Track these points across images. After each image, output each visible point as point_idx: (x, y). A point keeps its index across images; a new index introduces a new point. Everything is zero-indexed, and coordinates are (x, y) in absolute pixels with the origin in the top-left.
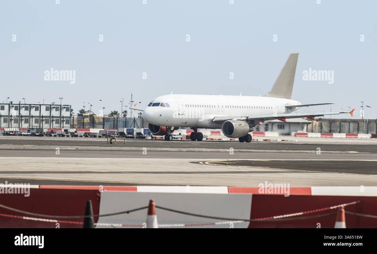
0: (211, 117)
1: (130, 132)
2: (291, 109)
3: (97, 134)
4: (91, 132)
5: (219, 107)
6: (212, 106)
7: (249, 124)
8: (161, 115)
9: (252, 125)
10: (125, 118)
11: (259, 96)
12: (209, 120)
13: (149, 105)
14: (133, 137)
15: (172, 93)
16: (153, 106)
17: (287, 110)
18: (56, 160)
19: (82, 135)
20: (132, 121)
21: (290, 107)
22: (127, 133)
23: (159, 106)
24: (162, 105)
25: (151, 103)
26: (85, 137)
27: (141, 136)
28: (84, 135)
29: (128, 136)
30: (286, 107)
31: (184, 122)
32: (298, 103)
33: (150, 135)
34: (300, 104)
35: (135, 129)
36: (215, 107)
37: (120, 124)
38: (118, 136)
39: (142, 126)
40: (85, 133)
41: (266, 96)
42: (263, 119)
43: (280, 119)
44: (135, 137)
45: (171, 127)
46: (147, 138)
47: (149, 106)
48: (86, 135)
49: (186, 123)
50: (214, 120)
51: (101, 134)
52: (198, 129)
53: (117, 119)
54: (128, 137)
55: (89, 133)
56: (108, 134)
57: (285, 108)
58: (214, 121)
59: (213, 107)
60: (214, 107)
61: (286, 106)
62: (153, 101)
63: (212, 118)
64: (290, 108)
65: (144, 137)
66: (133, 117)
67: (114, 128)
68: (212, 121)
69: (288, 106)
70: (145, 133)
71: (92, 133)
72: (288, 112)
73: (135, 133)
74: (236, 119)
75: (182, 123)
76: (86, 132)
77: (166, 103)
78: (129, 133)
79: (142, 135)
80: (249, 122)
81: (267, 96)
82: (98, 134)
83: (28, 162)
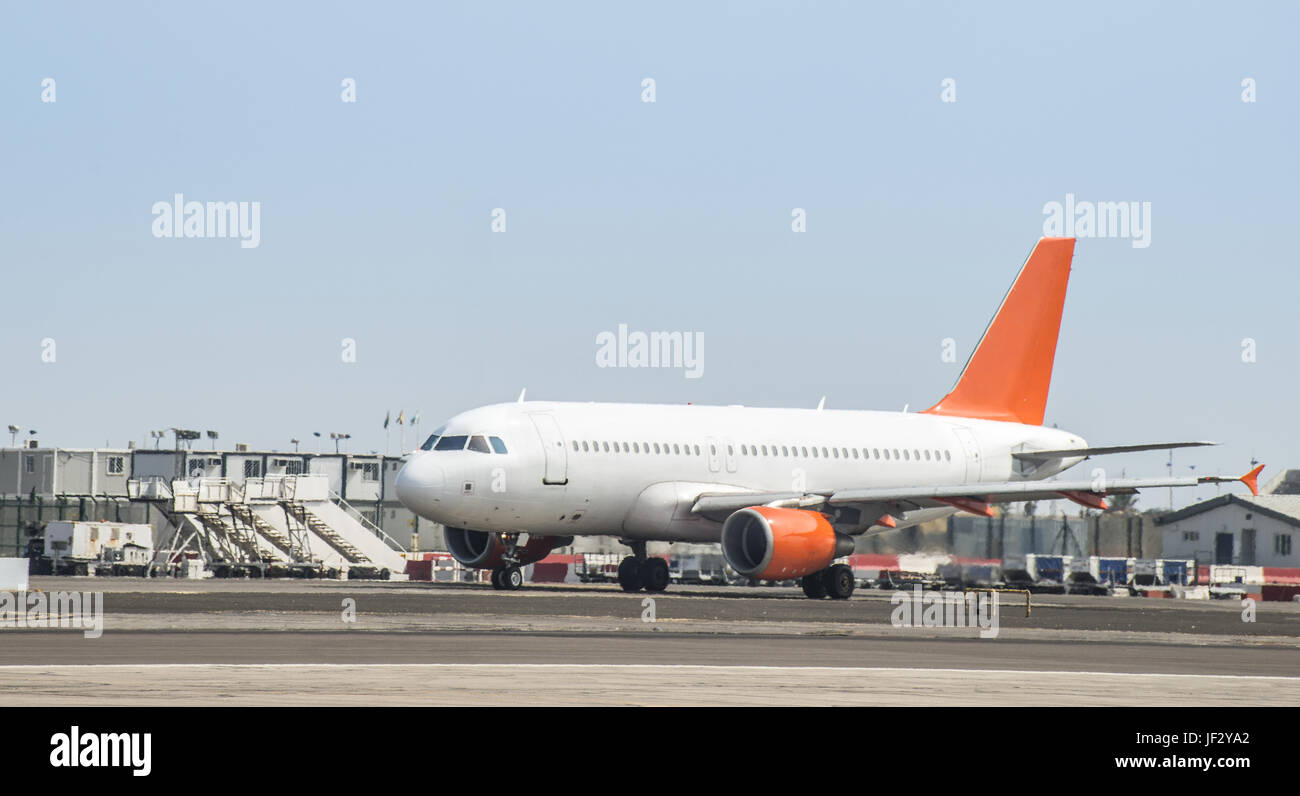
0: (686, 493)
1: (1050, 569)
2: (1037, 467)
3: (924, 578)
4: (902, 568)
5: (714, 452)
6: (687, 447)
7: (836, 523)
8: (468, 487)
9: (852, 527)
10: (1030, 518)
11: (901, 411)
12: (677, 506)
13: (426, 447)
14: (1059, 590)
15: (522, 396)
16: (438, 448)
17: (1022, 470)
18: (772, 676)
19: (870, 581)
20: (1057, 529)
21: (1033, 457)
22: (1039, 572)
23: (462, 448)
24: (477, 445)
25: (433, 438)
26: (880, 588)
27: (1090, 587)
28: (877, 582)
29: (1041, 583)
30: (1015, 456)
31: (569, 514)
32: (1073, 441)
33: (1124, 583)
34: (1082, 444)
35: (1067, 559)
36: (698, 453)
37: (1012, 539)
38: (1005, 587)
39: (1093, 550)
40: (883, 574)
41: (931, 411)
42: (898, 506)
43: (963, 502)
44: (1068, 588)
45: (517, 534)
46: (1114, 592)
47: (426, 450)
48: (884, 580)
49: (577, 517)
50: (694, 509)
51: (940, 579)
52: (648, 543)
53: (1002, 520)
54: (1040, 587)
55: (896, 574)
56: (967, 575)
57: (1010, 459)
58: (696, 513)
59: (688, 453)
60: (692, 450)
61: (1018, 451)
62: (443, 429)
63: (692, 499)
64: (1031, 462)
65: (1102, 592)
66: (1059, 515)
67: (989, 556)
68: (687, 512)
69: (1026, 451)
70: (1103, 576)
71: (907, 573)
72: (1026, 476)
73: (1066, 574)
74: (780, 502)
75: (563, 517)
76: (883, 569)
77: (491, 438)
78: (1043, 575)
79: (1093, 580)
80: (838, 513)
81: (935, 413)
82: (928, 577)
83: (669, 684)
